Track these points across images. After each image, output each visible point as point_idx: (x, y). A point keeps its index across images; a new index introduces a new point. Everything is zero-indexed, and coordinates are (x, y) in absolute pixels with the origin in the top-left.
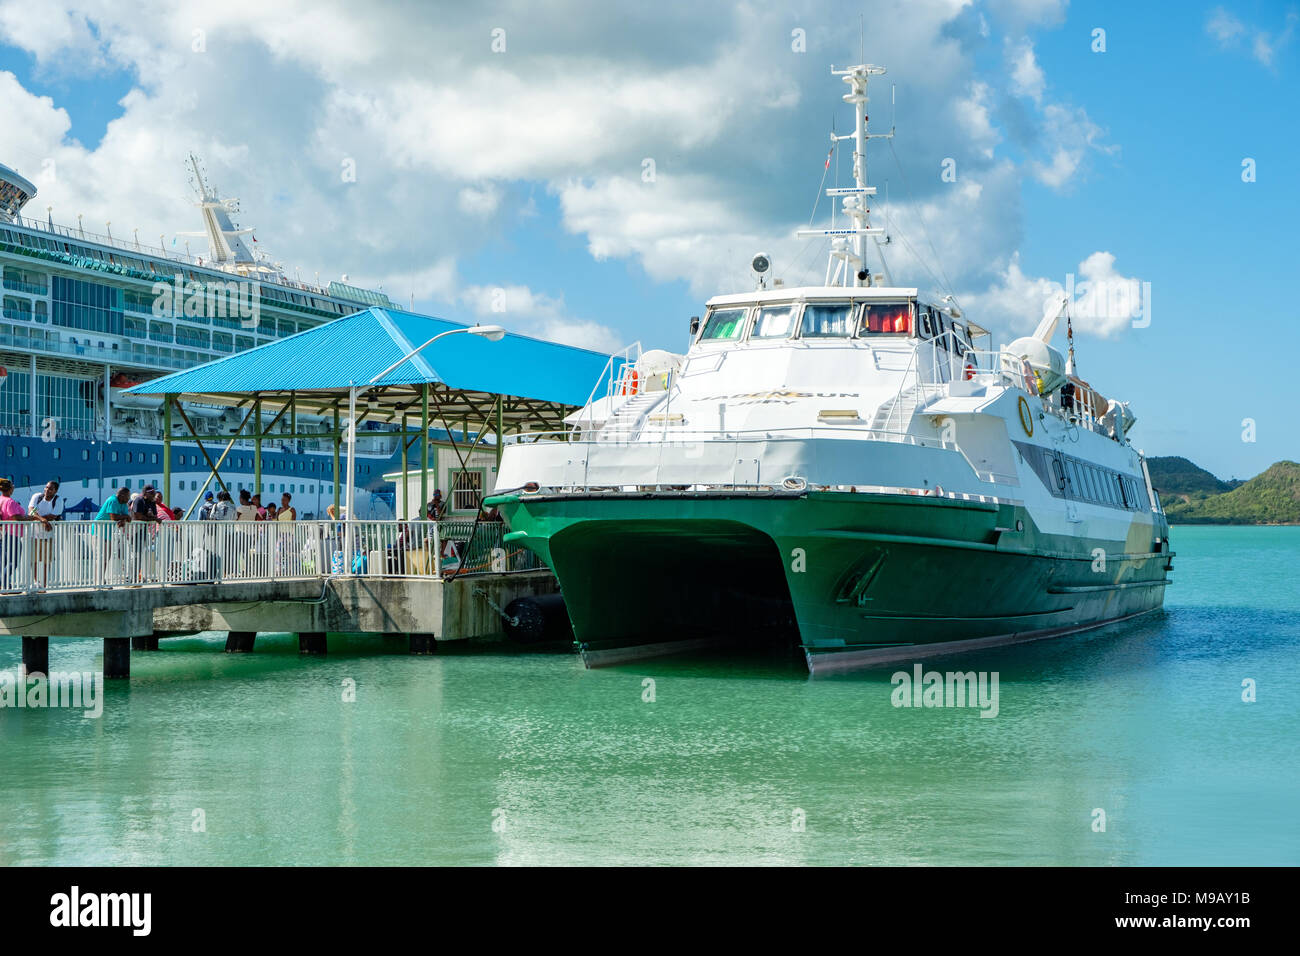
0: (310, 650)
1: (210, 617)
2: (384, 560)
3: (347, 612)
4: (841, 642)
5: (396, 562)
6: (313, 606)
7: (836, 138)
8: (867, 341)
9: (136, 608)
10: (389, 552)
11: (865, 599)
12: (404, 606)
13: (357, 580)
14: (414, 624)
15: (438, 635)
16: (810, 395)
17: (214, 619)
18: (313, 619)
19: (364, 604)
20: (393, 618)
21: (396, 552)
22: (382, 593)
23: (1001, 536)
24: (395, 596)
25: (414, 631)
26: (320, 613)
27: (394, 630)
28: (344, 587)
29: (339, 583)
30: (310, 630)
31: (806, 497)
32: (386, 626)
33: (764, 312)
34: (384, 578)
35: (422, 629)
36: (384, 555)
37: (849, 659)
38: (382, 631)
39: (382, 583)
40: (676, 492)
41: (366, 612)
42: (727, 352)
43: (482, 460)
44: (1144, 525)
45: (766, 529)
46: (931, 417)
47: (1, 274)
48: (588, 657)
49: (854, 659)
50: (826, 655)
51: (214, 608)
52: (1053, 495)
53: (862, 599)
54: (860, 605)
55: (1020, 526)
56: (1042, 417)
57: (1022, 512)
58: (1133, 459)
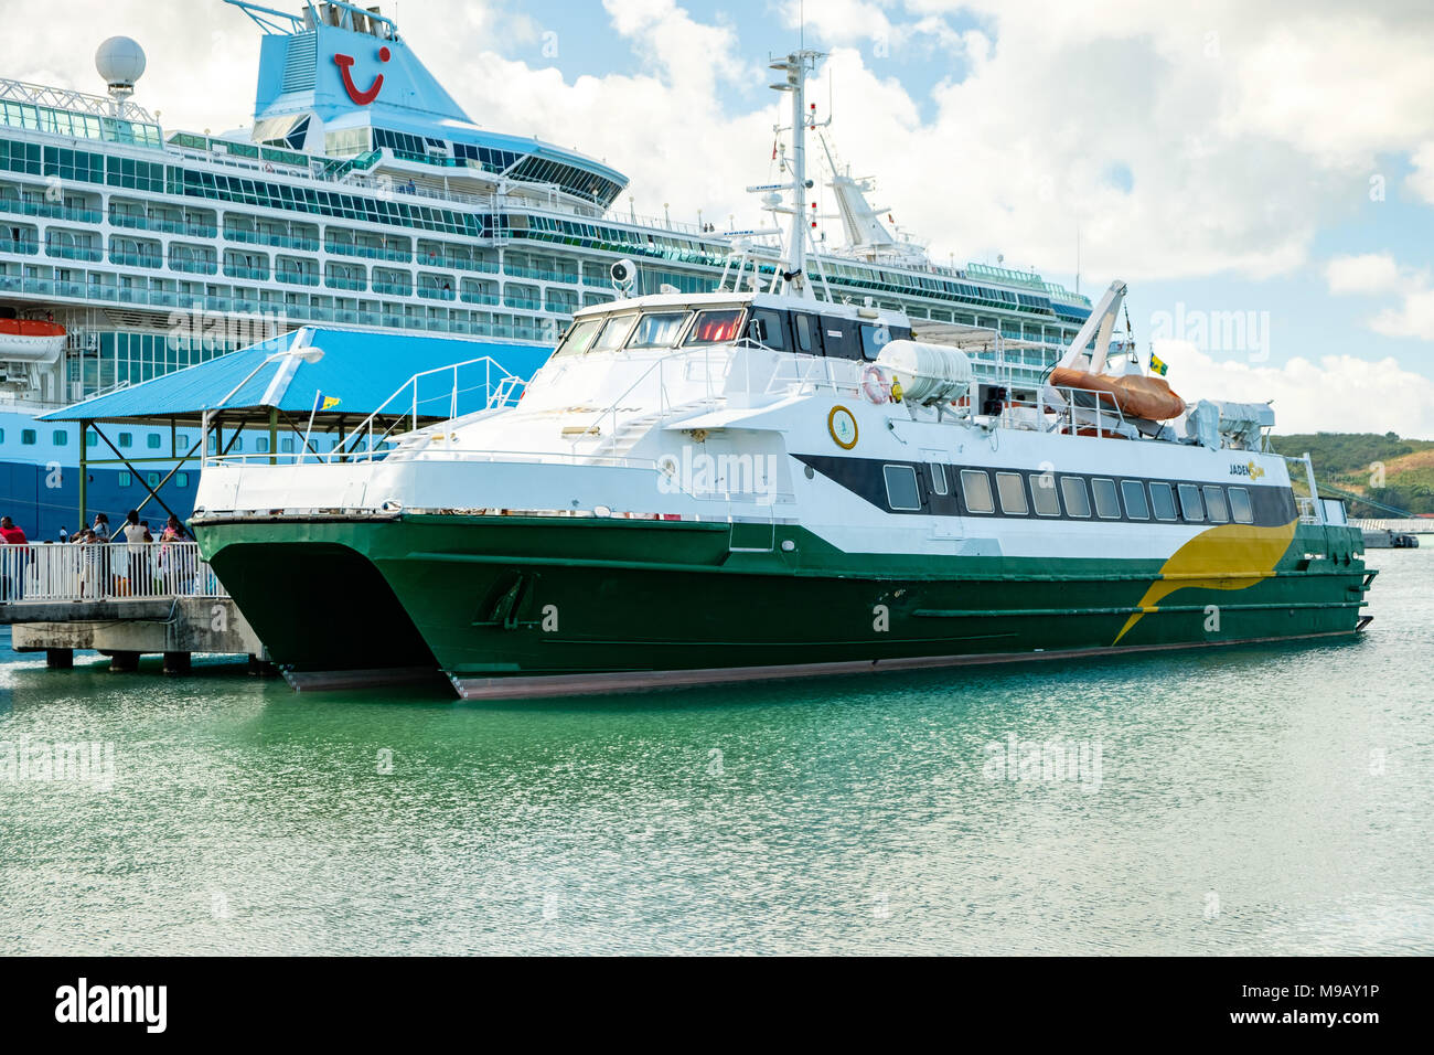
3: (192, 632)
6: (166, 626)
8: (688, 351)
14: (241, 644)
17: (96, 639)
18: (166, 639)
19: (203, 624)
20: (225, 638)
23: (734, 556)
28: (189, 608)
29: (185, 604)
31: (399, 520)
40: (327, 514)
41: (205, 632)
42: (568, 366)
44: (1256, 539)
45: (365, 552)
46: (683, 431)
47: (580, 270)
48: (294, 680)
49: (542, 684)
50: (490, 680)
51: (95, 626)
52: (890, 511)
53: (511, 622)
54: (511, 629)
55: (789, 545)
56: (891, 427)
57: (796, 532)
58: (1252, 465)
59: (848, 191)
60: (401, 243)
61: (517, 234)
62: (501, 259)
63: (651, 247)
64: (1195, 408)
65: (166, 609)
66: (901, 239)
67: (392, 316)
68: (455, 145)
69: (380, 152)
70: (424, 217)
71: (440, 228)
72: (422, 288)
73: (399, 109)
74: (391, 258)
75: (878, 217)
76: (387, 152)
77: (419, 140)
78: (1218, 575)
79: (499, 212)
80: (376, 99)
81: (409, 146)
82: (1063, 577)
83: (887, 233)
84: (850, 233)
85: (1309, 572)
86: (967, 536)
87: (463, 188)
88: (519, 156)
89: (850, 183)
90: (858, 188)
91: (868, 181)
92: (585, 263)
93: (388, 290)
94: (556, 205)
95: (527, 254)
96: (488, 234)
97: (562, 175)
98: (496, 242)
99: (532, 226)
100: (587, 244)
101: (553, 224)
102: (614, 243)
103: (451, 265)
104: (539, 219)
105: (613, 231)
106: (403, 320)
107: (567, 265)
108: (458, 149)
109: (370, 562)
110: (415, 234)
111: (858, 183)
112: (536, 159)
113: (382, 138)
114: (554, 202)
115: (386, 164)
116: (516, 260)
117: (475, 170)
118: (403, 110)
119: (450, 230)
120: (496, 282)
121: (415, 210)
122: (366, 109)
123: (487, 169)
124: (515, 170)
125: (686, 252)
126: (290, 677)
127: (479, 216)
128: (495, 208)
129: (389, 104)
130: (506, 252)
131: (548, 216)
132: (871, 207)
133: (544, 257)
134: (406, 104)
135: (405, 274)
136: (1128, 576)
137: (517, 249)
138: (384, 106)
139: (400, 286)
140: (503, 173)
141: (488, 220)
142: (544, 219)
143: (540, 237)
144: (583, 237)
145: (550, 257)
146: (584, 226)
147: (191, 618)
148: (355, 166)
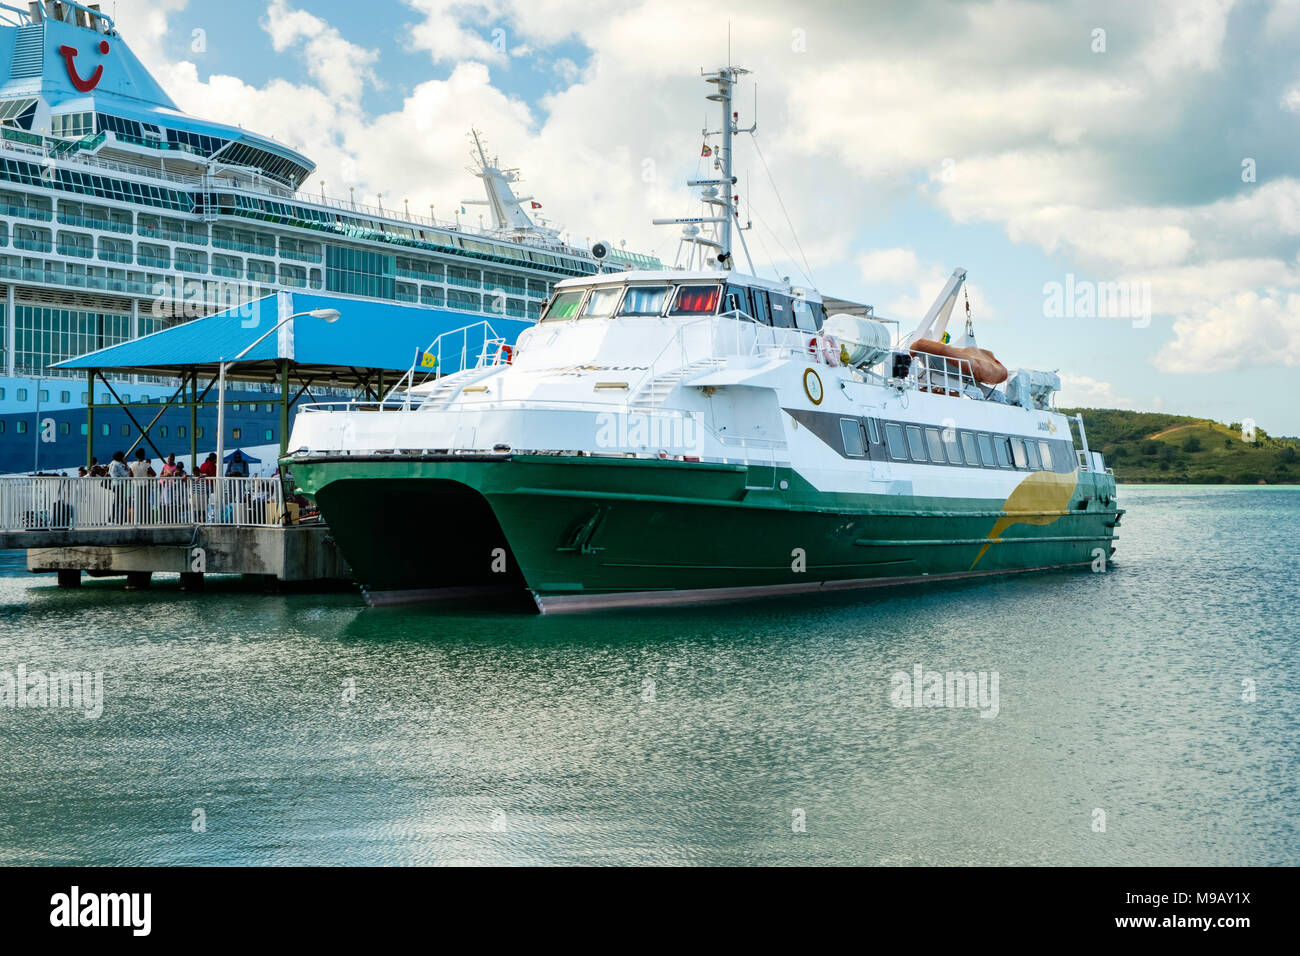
1: (110, 558)
2: (245, 511)
3: (213, 555)
4: (579, 587)
6: (187, 550)
8: (673, 320)
11: (589, 548)
12: (255, 551)
14: (262, 566)
15: (280, 575)
16: (606, 369)
17: (114, 561)
18: (187, 561)
19: (224, 548)
20: (247, 562)
22: (238, 540)
23: (749, 493)
24: (248, 542)
25: (262, 572)
29: (206, 530)
31: (510, 460)
33: (598, 293)
35: (269, 571)
36: (245, 507)
37: (591, 601)
39: (238, 531)
40: (439, 454)
41: (226, 555)
42: (559, 330)
44: (1056, 484)
45: (477, 486)
46: (698, 388)
47: (277, 244)
48: (370, 597)
49: (598, 601)
50: (561, 597)
51: (113, 551)
52: (846, 457)
53: (586, 548)
54: (585, 554)
55: (784, 485)
56: (843, 386)
57: (787, 473)
58: (1050, 423)
59: (496, 181)
60: (123, 217)
61: (225, 211)
62: (210, 233)
63: (339, 226)
64: (1015, 375)
65: (188, 535)
66: (539, 224)
67: (115, 281)
68: (168, 130)
69: (104, 134)
70: (145, 194)
71: (157, 204)
72: (140, 257)
73: (116, 97)
74: (115, 229)
75: (521, 205)
76: (110, 135)
77: (136, 125)
78: (1037, 512)
79: (209, 191)
80: (97, 86)
81: (128, 130)
82: (949, 513)
83: (529, 219)
84: (497, 218)
85: (1088, 511)
86: (893, 479)
87: (176, 169)
88: (225, 142)
89: (498, 174)
90: (504, 178)
91: (514, 172)
92: (281, 238)
93: (112, 258)
94: (256, 187)
95: (231, 229)
96: (199, 211)
97: (256, 158)
98: (207, 217)
99: (239, 204)
100: (284, 221)
101: (257, 202)
102: (307, 221)
103: (166, 237)
104: (243, 198)
105: (307, 211)
106: (125, 284)
107: (266, 240)
108: (171, 134)
109: (482, 496)
110: (136, 208)
111: (504, 174)
112: (240, 145)
113: (106, 122)
114: (256, 183)
115: (109, 146)
116: (222, 233)
117: (186, 154)
118: (119, 97)
119: (166, 206)
120: (205, 253)
121: (135, 187)
122: (90, 96)
123: (197, 153)
124: (221, 155)
125: (368, 231)
126: (368, 596)
127: (191, 194)
128: (206, 187)
129: (107, 92)
130: (214, 227)
131: (251, 196)
132: (515, 195)
133: (245, 232)
134: (122, 93)
135: (127, 244)
136: (986, 513)
137: (222, 224)
138: (101, 93)
139: (122, 254)
140: (211, 157)
141: (199, 198)
142: (249, 198)
143: (244, 214)
144: (281, 215)
145: (251, 232)
146: (282, 205)
147: (212, 543)
148: (82, 147)
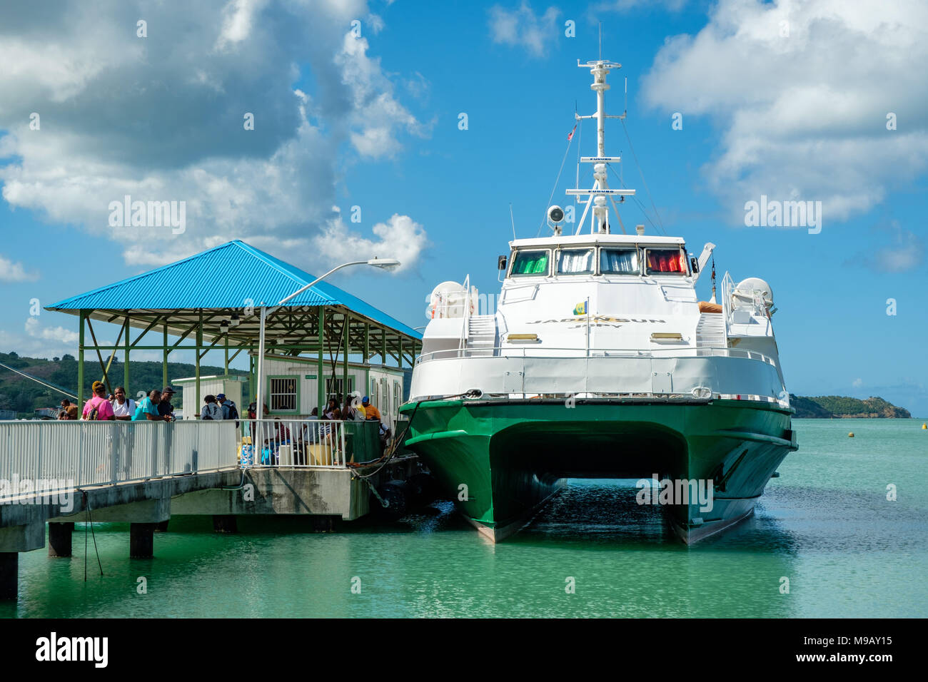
0: (225, 529)
2: (291, 453)
3: (262, 497)
4: (702, 520)
5: (301, 454)
6: (231, 492)
7: (579, 117)
8: (654, 279)
9: (164, 497)
10: (295, 445)
12: (315, 492)
13: (272, 470)
14: (324, 507)
15: (346, 516)
18: (231, 503)
19: (278, 490)
20: (305, 502)
21: (301, 446)
22: (295, 481)
24: (307, 483)
25: (324, 513)
26: (237, 498)
27: (306, 512)
28: (261, 475)
29: (256, 472)
30: (228, 513)
31: (712, 404)
32: (297, 507)
33: (564, 253)
34: (296, 468)
35: (332, 511)
38: (295, 513)
39: (295, 473)
41: (280, 497)
42: (539, 285)
43: (297, 369)
65: (238, 478)
147: (262, 485)
